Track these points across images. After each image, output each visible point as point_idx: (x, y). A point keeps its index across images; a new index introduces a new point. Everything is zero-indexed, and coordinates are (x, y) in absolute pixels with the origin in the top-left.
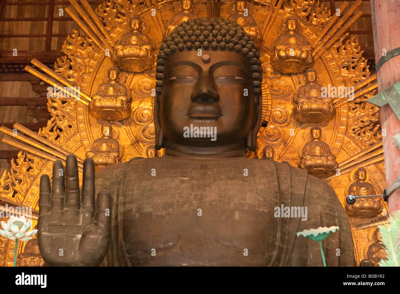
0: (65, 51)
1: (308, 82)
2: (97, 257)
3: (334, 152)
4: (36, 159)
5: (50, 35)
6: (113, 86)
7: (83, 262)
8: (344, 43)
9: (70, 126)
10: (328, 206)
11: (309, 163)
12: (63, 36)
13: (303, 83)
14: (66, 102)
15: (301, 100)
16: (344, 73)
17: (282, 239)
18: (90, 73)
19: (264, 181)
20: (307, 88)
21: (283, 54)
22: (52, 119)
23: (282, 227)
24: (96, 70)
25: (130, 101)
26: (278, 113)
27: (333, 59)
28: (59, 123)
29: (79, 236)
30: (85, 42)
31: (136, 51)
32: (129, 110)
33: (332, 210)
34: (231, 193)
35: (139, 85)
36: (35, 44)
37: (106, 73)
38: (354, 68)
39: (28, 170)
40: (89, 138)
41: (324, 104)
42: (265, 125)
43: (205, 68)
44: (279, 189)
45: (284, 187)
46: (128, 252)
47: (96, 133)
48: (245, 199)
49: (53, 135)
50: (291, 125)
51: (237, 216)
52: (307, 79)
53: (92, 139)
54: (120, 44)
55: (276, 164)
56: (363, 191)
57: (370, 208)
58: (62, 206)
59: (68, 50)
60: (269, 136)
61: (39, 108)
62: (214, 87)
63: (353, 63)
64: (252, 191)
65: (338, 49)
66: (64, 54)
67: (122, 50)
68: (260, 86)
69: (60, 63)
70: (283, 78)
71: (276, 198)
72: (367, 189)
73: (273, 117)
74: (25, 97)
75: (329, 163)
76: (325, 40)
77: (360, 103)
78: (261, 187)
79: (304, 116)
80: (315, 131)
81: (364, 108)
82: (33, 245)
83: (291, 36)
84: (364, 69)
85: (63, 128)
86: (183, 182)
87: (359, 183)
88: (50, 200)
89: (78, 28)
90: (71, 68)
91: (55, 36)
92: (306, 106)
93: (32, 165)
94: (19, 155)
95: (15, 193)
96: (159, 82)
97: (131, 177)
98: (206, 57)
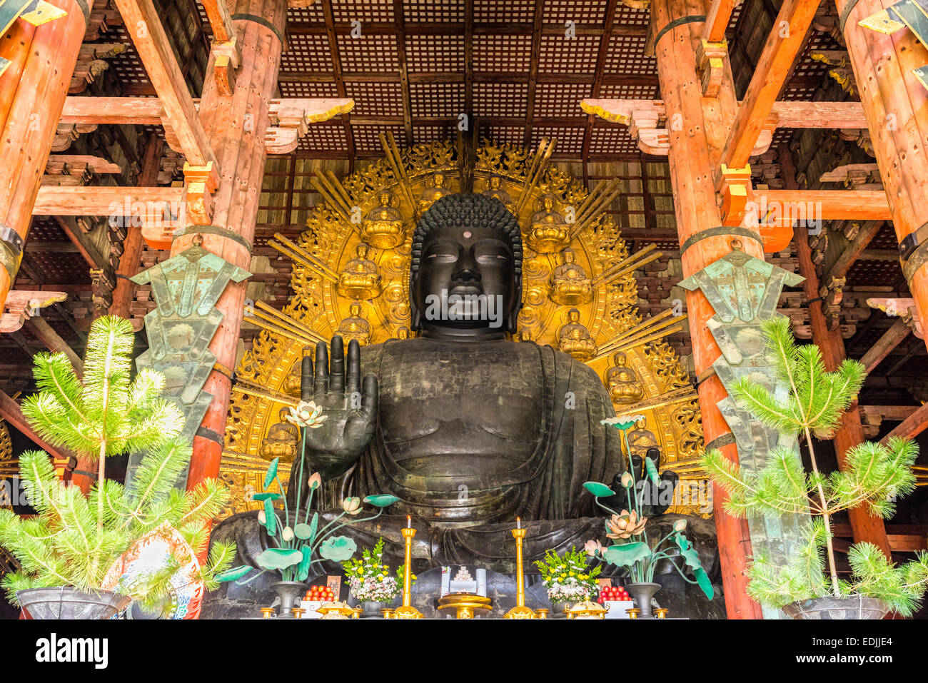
0: (310, 226)
1: (565, 263)
2: (363, 444)
3: (593, 335)
4: (280, 339)
5: (289, 208)
6: (362, 263)
7: (348, 449)
8: (601, 222)
9: (316, 305)
10: (593, 392)
11: (568, 347)
12: (304, 208)
13: (559, 263)
14: (311, 279)
15: (559, 282)
16: (602, 254)
17: (547, 427)
18: (336, 248)
19: (528, 365)
20: (564, 269)
21: (540, 233)
22: (297, 297)
23: (547, 413)
24: (343, 246)
25: (380, 278)
26: (534, 294)
27: (590, 239)
28: (305, 302)
29: (344, 422)
30: (331, 215)
31: (388, 228)
32: (380, 287)
33: (597, 395)
34: (494, 377)
35: (389, 263)
36: (274, 216)
37: (354, 249)
38: (611, 249)
39: (271, 350)
40: (336, 317)
41: (583, 285)
42: (521, 307)
43: (467, 246)
44: (544, 373)
45: (548, 371)
46: (386, 438)
47: (344, 311)
48: (508, 384)
49: (297, 314)
50: (548, 306)
51: (501, 401)
52: (564, 259)
54: (370, 219)
55: (538, 348)
56: (623, 376)
57: (630, 395)
58: (326, 390)
59: (313, 224)
60: (525, 318)
61: (277, 285)
62: (476, 265)
63: (611, 243)
64: (515, 375)
65: (595, 229)
66: (308, 229)
67: (373, 225)
68: (520, 266)
69: (305, 239)
70: (539, 258)
71: (540, 383)
72: (628, 374)
73: (529, 298)
74: (262, 272)
75: (589, 347)
76: (582, 219)
77: (619, 285)
78: (525, 371)
79: (561, 298)
80: (573, 314)
81: (622, 290)
82: (277, 430)
83: (548, 215)
84: (622, 250)
85: (308, 306)
86: (443, 365)
87: (619, 368)
88: (313, 382)
89: (323, 200)
90: (316, 243)
91: (296, 208)
92: (564, 289)
93: (276, 345)
94: (262, 334)
95: (257, 375)
96: (417, 260)
97: (387, 359)
98: (467, 235)
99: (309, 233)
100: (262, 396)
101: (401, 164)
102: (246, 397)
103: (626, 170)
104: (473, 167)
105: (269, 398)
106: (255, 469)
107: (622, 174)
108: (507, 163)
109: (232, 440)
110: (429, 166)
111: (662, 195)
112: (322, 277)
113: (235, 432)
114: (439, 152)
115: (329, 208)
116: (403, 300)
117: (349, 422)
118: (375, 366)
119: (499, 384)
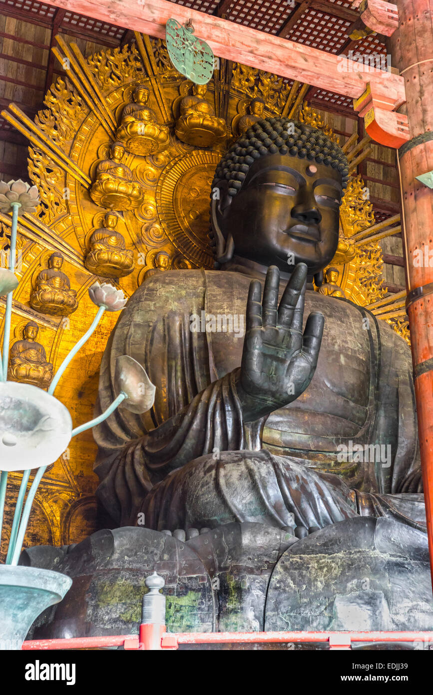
0: (49, 105)
9: (57, 204)
14: (52, 171)
16: (352, 214)
19: (358, 325)
24: (89, 140)
28: (44, 197)
30: (73, 98)
38: (360, 210)
40: (83, 224)
43: (309, 184)
45: (372, 336)
47: (91, 219)
48: (347, 342)
53: (86, 226)
58: (275, 322)
59: (53, 103)
63: (359, 204)
64: (350, 334)
66: (47, 108)
69: (42, 119)
71: (368, 346)
77: (367, 251)
78: (357, 331)
84: (370, 215)
85: (49, 204)
88: (261, 311)
90: (56, 127)
96: (238, 183)
97: (213, 290)
98: (313, 169)
99: (47, 112)
101: (152, 58)
103: (343, 124)
104: (228, 82)
107: (338, 128)
108: (261, 88)
111: (374, 161)
112: (66, 172)
115: (70, 87)
116: (157, 219)
117: (292, 363)
118: (198, 297)
119: (339, 341)
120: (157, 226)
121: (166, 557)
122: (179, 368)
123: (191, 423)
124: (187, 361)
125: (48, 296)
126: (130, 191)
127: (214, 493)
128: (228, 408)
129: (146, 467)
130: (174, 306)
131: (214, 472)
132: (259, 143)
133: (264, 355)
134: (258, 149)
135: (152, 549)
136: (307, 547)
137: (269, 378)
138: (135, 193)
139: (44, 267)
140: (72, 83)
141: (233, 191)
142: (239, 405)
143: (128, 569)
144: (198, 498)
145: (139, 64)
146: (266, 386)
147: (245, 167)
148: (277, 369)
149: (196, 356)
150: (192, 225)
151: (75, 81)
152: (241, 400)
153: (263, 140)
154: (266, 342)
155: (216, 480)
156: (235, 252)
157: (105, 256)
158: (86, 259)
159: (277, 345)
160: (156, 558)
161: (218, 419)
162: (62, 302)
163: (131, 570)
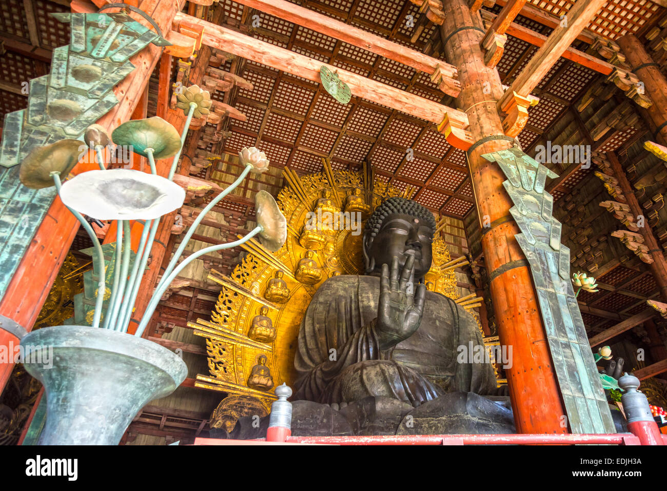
4: (260, 262)
5: (246, 188)
19: (445, 305)
23: (456, 336)
24: (300, 215)
30: (292, 196)
34: (431, 308)
36: (236, 190)
39: (253, 268)
43: (415, 228)
44: (453, 311)
47: (299, 254)
48: (440, 314)
53: (297, 257)
58: (397, 289)
59: (282, 198)
61: (228, 232)
64: (441, 310)
71: (452, 317)
78: (445, 308)
80: (430, 285)
81: (449, 278)
82: (261, 320)
84: (448, 256)
88: (389, 282)
91: (250, 189)
93: (257, 265)
94: (248, 256)
95: (244, 281)
96: (377, 230)
97: (364, 285)
98: (417, 221)
99: (279, 202)
100: (248, 296)
102: (236, 294)
104: (372, 190)
105: (252, 298)
106: (241, 343)
109: (225, 321)
110: (347, 184)
113: (228, 316)
114: (353, 177)
115: (291, 191)
116: (334, 255)
117: (408, 313)
118: (355, 287)
119: (435, 313)
120: (335, 258)
121: (325, 421)
122: (344, 327)
123: (349, 351)
124: (348, 323)
125: (274, 292)
126: (320, 239)
127: (359, 385)
128: (371, 341)
129: (323, 380)
130: (341, 293)
131: (359, 372)
132: (387, 209)
133: (391, 307)
134: (387, 211)
135: (315, 416)
136: (421, 413)
137: (394, 321)
138: (323, 240)
139: (273, 277)
140: (292, 189)
141: (374, 234)
142: (377, 338)
143: (300, 429)
144: (349, 388)
145: (326, 181)
146: (393, 326)
147: (380, 221)
148: (399, 316)
149: (354, 320)
150: (353, 258)
151: (294, 187)
152: (378, 335)
153: (389, 207)
154: (392, 300)
155: (361, 377)
156: (376, 266)
157: (306, 271)
158: (296, 274)
159: (399, 302)
160: (318, 422)
161: (364, 348)
162: (282, 295)
163: (301, 429)
